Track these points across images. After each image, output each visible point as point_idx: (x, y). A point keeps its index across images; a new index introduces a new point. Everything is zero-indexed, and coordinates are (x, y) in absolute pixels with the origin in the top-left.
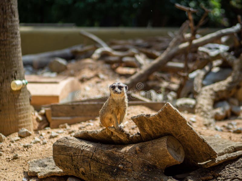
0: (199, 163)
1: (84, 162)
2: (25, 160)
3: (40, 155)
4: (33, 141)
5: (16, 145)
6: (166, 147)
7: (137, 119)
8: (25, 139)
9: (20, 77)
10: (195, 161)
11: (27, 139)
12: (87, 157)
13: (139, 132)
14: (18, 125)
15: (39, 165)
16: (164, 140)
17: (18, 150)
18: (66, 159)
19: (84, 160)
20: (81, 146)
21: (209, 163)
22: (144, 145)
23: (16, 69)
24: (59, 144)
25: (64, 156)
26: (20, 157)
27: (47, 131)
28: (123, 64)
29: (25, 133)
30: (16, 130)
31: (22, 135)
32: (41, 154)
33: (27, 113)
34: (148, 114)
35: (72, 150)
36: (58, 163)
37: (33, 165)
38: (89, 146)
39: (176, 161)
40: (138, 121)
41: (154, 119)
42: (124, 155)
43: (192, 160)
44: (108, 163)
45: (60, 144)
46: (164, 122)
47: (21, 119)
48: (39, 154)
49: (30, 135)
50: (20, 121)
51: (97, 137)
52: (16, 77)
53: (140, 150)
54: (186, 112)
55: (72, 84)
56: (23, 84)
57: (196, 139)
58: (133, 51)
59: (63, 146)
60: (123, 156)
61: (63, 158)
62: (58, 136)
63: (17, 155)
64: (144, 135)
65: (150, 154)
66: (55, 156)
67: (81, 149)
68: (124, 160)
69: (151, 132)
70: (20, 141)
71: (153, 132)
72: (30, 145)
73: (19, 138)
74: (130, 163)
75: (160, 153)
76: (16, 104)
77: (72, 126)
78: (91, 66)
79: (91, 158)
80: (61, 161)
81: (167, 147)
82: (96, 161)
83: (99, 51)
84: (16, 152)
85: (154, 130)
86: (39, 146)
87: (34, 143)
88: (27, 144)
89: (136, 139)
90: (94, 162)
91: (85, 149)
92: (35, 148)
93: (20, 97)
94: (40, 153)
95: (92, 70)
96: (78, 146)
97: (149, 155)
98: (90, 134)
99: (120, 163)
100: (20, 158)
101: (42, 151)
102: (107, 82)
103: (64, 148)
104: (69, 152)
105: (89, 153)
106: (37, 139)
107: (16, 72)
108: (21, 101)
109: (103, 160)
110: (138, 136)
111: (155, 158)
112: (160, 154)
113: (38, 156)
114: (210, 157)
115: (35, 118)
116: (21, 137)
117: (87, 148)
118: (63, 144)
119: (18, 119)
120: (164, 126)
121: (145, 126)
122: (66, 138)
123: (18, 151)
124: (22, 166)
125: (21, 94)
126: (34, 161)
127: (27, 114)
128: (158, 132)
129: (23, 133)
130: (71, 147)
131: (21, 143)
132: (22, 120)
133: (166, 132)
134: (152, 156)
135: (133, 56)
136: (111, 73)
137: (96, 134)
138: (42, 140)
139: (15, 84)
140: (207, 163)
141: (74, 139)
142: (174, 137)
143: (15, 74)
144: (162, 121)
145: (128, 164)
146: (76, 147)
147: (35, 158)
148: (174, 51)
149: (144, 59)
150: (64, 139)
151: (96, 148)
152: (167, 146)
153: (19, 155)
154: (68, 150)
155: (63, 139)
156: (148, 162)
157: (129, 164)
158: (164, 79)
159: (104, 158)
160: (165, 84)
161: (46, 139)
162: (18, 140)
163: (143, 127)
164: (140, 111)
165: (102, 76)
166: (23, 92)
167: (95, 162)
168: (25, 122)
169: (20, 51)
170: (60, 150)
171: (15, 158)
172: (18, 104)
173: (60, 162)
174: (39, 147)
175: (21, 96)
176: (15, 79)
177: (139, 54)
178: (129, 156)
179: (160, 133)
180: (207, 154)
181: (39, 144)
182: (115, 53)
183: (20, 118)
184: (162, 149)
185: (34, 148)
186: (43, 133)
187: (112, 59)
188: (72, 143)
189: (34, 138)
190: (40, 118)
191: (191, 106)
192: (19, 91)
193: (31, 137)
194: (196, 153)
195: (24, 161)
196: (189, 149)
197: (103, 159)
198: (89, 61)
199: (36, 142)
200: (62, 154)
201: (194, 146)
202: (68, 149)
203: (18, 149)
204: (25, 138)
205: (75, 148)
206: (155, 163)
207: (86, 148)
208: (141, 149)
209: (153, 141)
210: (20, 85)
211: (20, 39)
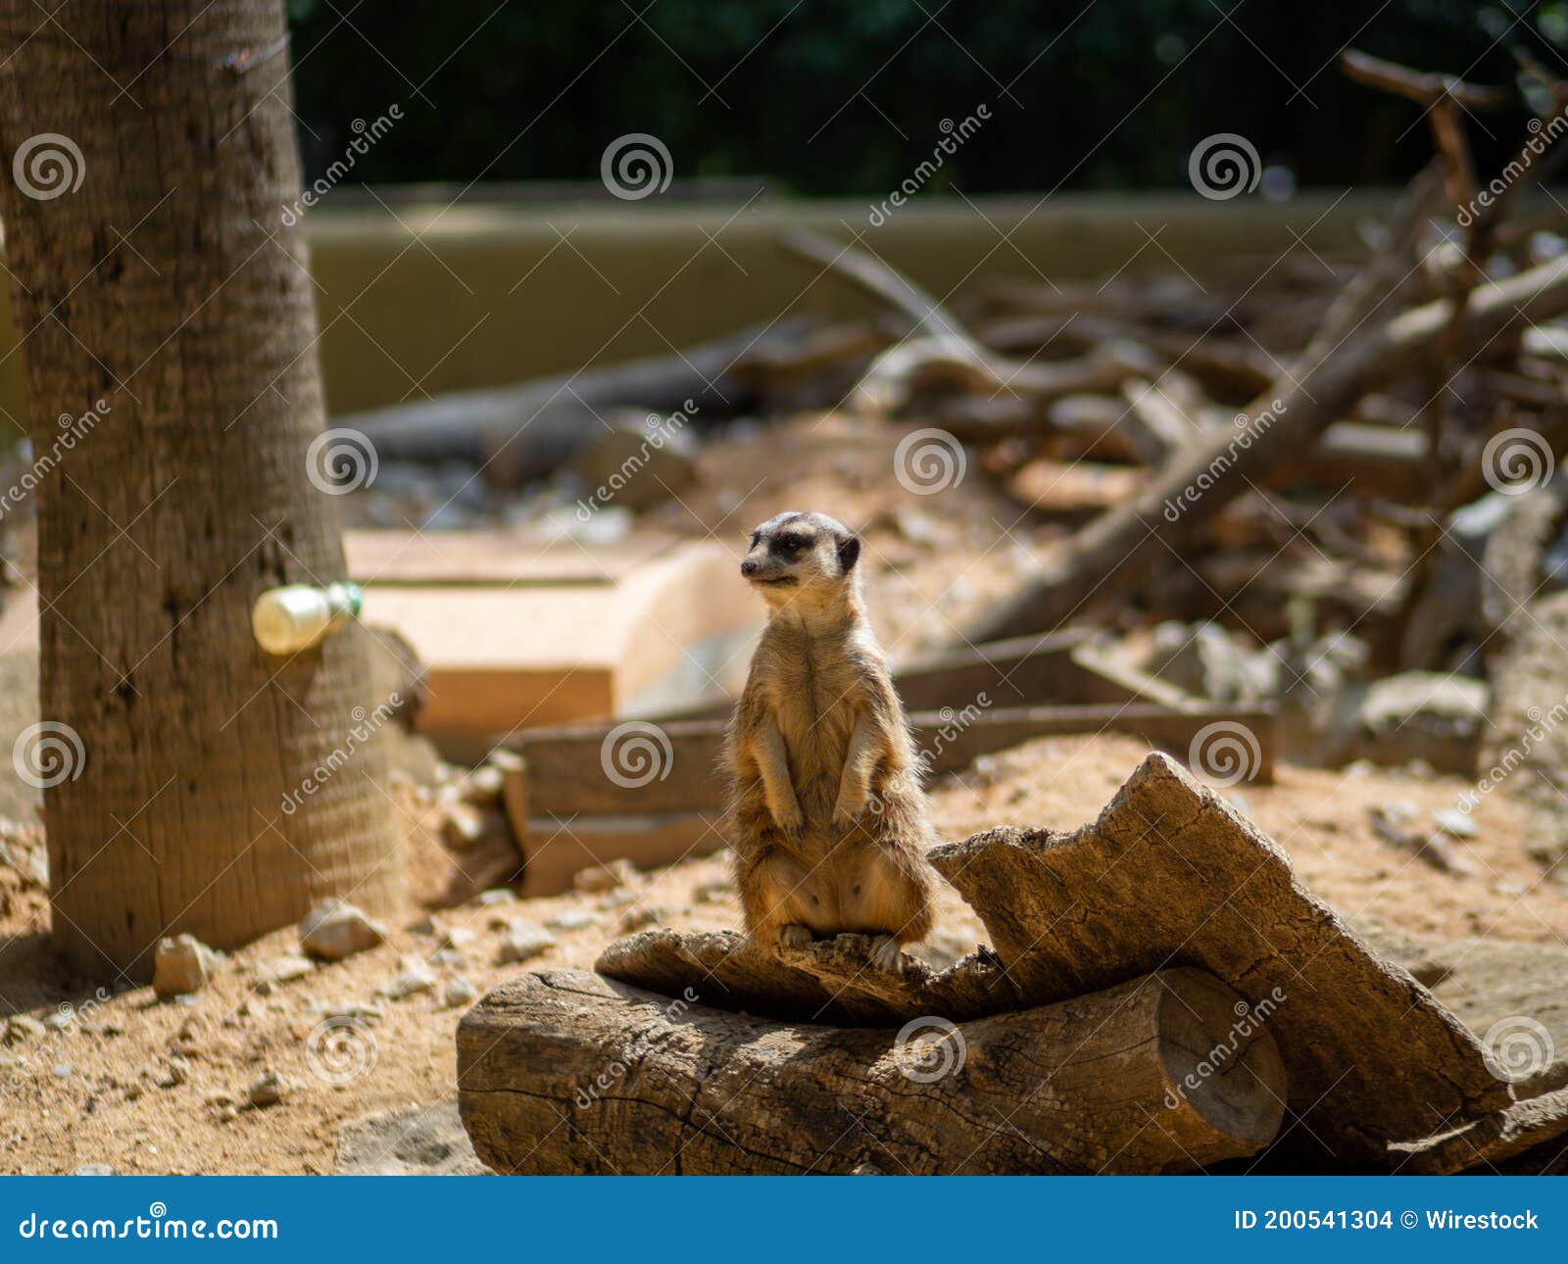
0: (1392, 1146)
1: (644, 1142)
2: (323, 1113)
3: (422, 1081)
4: (387, 984)
5: (280, 1010)
6: (1155, 1045)
7: (964, 859)
8: (339, 972)
9: (314, 569)
10: (1365, 1130)
11: (358, 974)
12: (661, 1112)
13: (991, 949)
14: (306, 877)
15: (400, 1151)
16: (1145, 1001)
17: (288, 1044)
18: (538, 1116)
19: (642, 1132)
20: (629, 1036)
21: (1457, 1146)
22: (1020, 1031)
23: (286, 514)
24: (493, 1020)
25: (525, 1098)
26: (291, 1092)
27: (483, 916)
28: (1062, 445)
29: (344, 932)
30: (294, 913)
31: (325, 946)
32: (426, 1075)
33: (363, 795)
34: (1036, 830)
35: (573, 1064)
36: (491, 1147)
37: (360, 1153)
38: (673, 1038)
39: (1222, 1141)
40: (977, 875)
41: (1073, 861)
42: (889, 1098)
43: (1345, 1127)
44: (788, 1150)
45: (501, 1018)
46: (1139, 878)
47: (323, 840)
48: (417, 1072)
49: (372, 941)
50: (319, 848)
51: (732, 972)
52: (290, 567)
53: (991, 1065)
54: (1419, 768)
55: (707, 584)
56: (334, 611)
57: (1364, 988)
58: (1126, 353)
59: (516, 1034)
60: (885, 1107)
61: (518, 1110)
62: (551, 946)
63: (273, 1081)
64: (1018, 961)
65: (1051, 1094)
66: (473, 1096)
67: (621, 1052)
68: (888, 1131)
69: (1061, 948)
70: (310, 985)
71: (1075, 944)
72: (366, 1014)
73: (305, 965)
74: (923, 1148)
75: (1119, 1084)
76: (288, 743)
77: (660, 876)
78: (848, 459)
79: (685, 1119)
80: (506, 1130)
81: (1161, 1046)
82: (713, 1136)
83: (896, 362)
84: (275, 1058)
85: (1079, 931)
86: (422, 1019)
87: (395, 999)
88: (347, 1004)
89: (973, 991)
90: (706, 1145)
91: (653, 1053)
92: (398, 1032)
93: (315, 697)
94: (420, 1066)
95: (853, 484)
96: (606, 1038)
97: (1045, 1097)
98: (691, 957)
99: (861, 1154)
100: (295, 1100)
101: (433, 1054)
102: (947, 564)
103: (525, 1050)
104: (551, 1071)
105: (672, 1080)
106: (419, 970)
107: (288, 534)
108: (325, 719)
109: (756, 1133)
110: (980, 970)
111: (1085, 1120)
112: (1114, 1089)
113: (405, 1085)
114: (1467, 1101)
115: (432, 820)
116: (319, 956)
117: (664, 1050)
118: (519, 1021)
119: (304, 839)
120: (1143, 907)
121: (1023, 908)
122: (542, 978)
123: (289, 1055)
124: (302, 1152)
125: (322, 678)
126: (371, 1123)
127: (364, 805)
128: (1111, 946)
129: (333, 928)
130: (566, 1040)
131: (310, 997)
132: (334, 846)
133: (1159, 940)
134: (1067, 1107)
135: (1112, 389)
136: (977, 507)
137: (724, 953)
138: (447, 976)
139: (283, 612)
140: (1441, 1145)
141: (594, 989)
142: (1215, 974)
143: (282, 545)
144: (1130, 874)
145: (912, 1160)
146: (595, 1041)
147: (386, 1101)
148: (1355, 357)
149: (1190, 411)
150: (531, 988)
151: (717, 1049)
152: (1162, 1036)
153: (287, 1082)
154: (550, 1060)
155: (523, 988)
156: (1040, 1144)
157: (918, 1158)
158: (1313, 537)
159: (767, 1115)
160: (1320, 574)
161: (478, 969)
162: (298, 977)
163: (1012, 915)
164: (1099, 768)
165: (917, 524)
166: (337, 660)
167: (709, 1140)
168: (351, 855)
169: (310, 398)
170: (502, 1063)
171: (264, 1099)
172: (303, 743)
173: (500, 1141)
174: (418, 1025)
175: (323, 688)
176: (283, 580)
177: (1150, 379)
178: (920, 1107)
179: (1122, 948)
180: (1446, 1085)
181: (423, 1002)
182: (1004, 373)
183: (320, 833)
184: (1126, 1058)
185: (388, 1033)
186: (463, 928)
187: (983, 410)
188: (573, 1014)
189: (400, 966)
190: (469, 824)
191: (1462, 728)
192: (313, 656)
193: (381, 954)
194: (1368, 1078)
195: (314, 1121)
196: (1324, 1054)
197: (761, 1124)
198: (829, 426)
199: (410, 992)
200: (512, 1085)
201: (1356, 1034)
202: (547, 1053)
203: (290, 1036)
204: (346, 961)
205: (588, 1050)
206: (1090, 1155)
207: (658, 1048)
208: (995, 1057)
209: (1075, 1003)
210: (310, 620)
211: (309, 323)
